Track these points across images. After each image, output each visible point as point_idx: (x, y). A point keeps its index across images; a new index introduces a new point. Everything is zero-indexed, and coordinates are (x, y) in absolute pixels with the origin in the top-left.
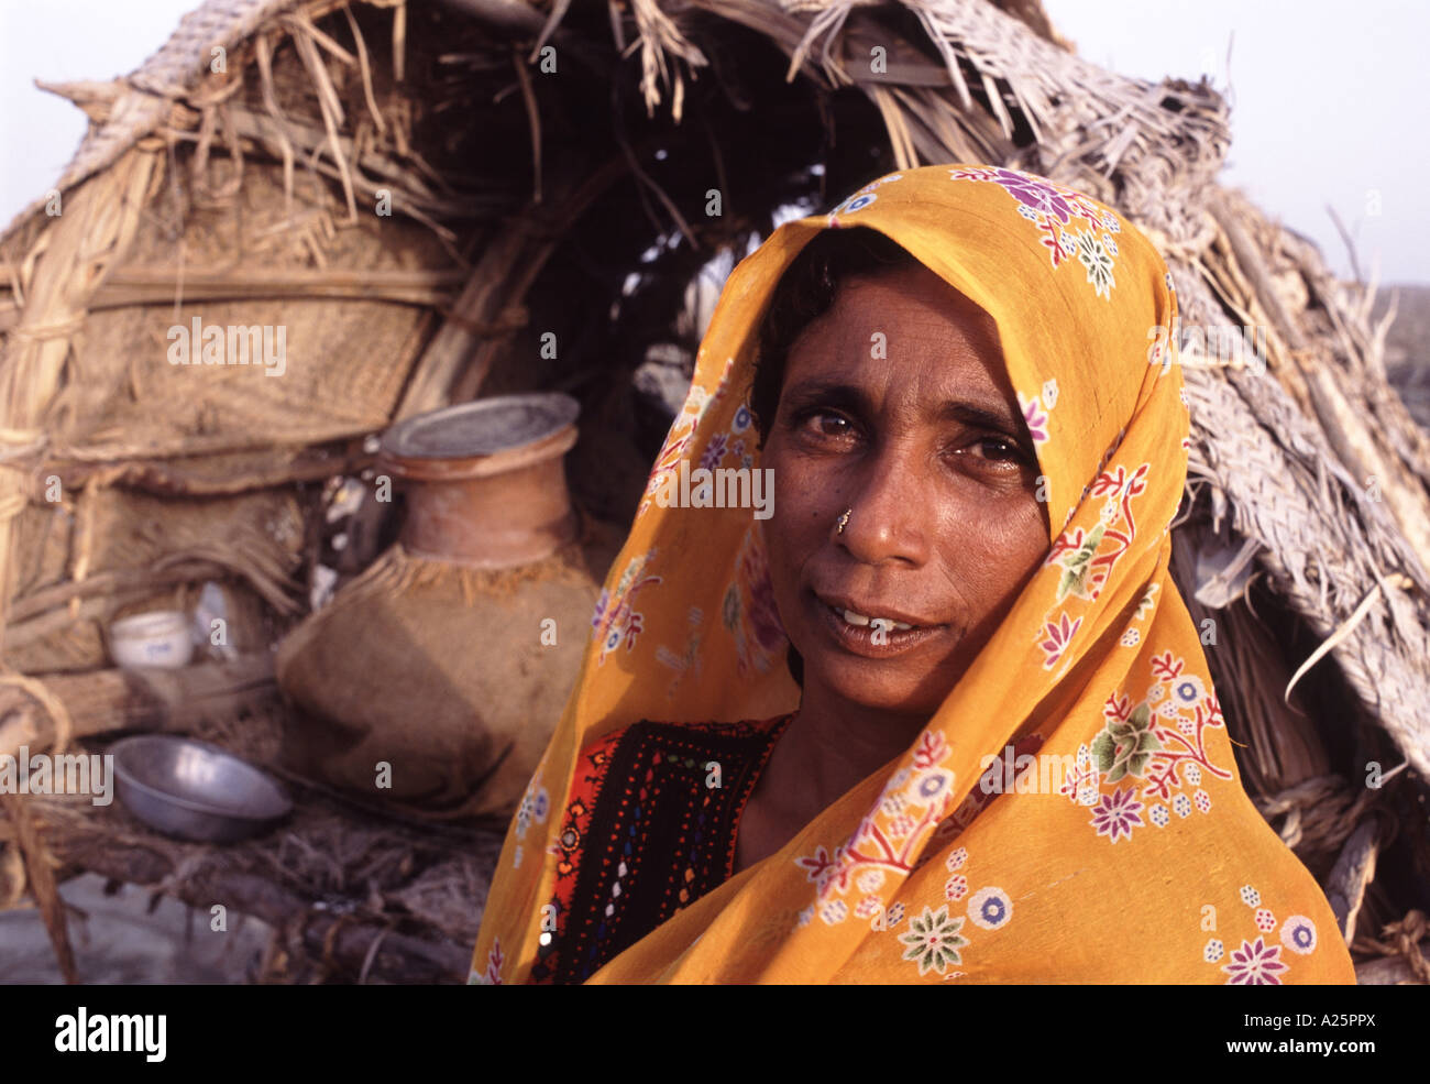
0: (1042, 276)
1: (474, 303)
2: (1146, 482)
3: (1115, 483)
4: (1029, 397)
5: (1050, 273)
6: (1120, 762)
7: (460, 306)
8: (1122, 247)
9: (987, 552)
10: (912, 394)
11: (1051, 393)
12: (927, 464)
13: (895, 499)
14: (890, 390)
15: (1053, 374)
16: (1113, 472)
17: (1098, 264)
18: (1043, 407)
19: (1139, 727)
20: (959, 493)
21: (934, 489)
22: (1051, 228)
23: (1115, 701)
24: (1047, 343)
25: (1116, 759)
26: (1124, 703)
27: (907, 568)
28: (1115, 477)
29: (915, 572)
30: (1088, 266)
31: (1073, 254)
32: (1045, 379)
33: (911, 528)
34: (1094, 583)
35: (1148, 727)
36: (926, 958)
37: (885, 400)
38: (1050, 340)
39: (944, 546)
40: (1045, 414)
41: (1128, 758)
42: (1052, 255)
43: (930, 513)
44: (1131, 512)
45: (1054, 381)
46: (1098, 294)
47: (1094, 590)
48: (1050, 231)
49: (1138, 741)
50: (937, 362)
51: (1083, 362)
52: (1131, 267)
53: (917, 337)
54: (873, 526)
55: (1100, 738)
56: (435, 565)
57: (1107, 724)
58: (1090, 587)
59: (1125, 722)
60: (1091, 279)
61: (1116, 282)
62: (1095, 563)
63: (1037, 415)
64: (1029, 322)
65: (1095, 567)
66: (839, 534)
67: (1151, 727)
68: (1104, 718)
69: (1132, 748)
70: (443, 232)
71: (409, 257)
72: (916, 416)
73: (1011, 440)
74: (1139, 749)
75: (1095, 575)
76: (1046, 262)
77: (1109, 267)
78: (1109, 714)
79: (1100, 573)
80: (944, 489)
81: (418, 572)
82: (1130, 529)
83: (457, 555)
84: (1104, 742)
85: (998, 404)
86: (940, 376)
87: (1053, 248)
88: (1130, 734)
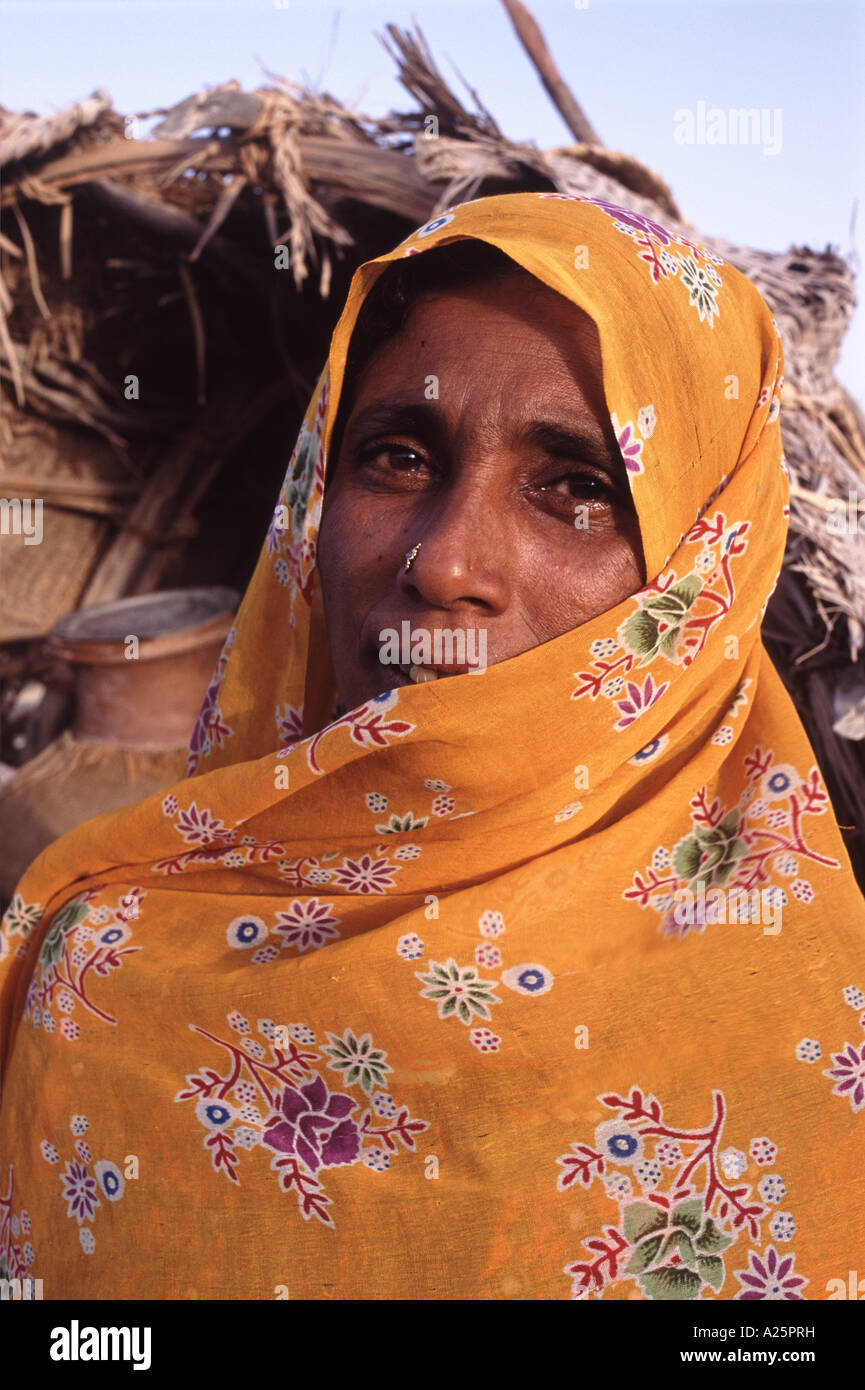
0: (641, 290)
1: (147, 514)
2: (746, 542)
3: (713, 530)
4: (622, 422)
5: (649, 287)
6: (705, 872)
7: (135, 517)
8: (726, 279)
9: (574, 601)
10: (494, 413)
11: (647, 420)
12: (507, 498)
13: (471, 530)
14: (467, 409)
15: (650, 400)
16: (711, 518)
17: (702, 289)
18: (638, 435)
19: (729, 834)
20: (542, 532)
21: (515, 526)
22: (649, 244)
23: (705, 802)
24: (645, 363)
25: (702, 867)
26: (714, 808)
27: (483, 615)
28: (713, 524)
29: (495, 620)
30: (691, 289)
31: (675, 274)
32: (642, 404)
33: (490, 565)
34: (686, 647)
35: (738, 832)
36: (448, 1003)
37: (462, 420)
38: (649, 360)
39: (526, 590)
40: (640, 442)
41: (715, 867)
42: (652, 271)
43: (511, 550)
44: (730, 573)
45: (651, 407)
46: (702, 320)
47: (687, 655)
48: (649, 247)
49: (726, 851)
50: (522, 378)
51: (684, 391)
52: (735, 300)
53: (499, 352)
54: (445, 559)
55: (685, 843)
56: (101, 748)
57: (695, 828)
58: (681, 651)
59: (714, 829)
60: (694, 302)
61: (721, 312)
62: (689, 625)
63: (631, 442)
64: (627, 340)
65: (688, 629)
66: (408, 571)
67: (740, 834)
68: (692, 822)
69: (719, 859)
70: (115, 439)
71: (85, 468)
72: (496, 440)
73: (602, 475)
74: (727, 858)
75: (688, 638)
76: (644, 275)
77: (714, 294)
78: (698, 817)
79: (694, 637)
80: (526, 529)
81: (85, 754)
82: (728, 591)
83: (121, 738)
84: (689, 848)
85: (590, 429)
86: (525, 394)
87: (652, 264)
88: (719, 843)
